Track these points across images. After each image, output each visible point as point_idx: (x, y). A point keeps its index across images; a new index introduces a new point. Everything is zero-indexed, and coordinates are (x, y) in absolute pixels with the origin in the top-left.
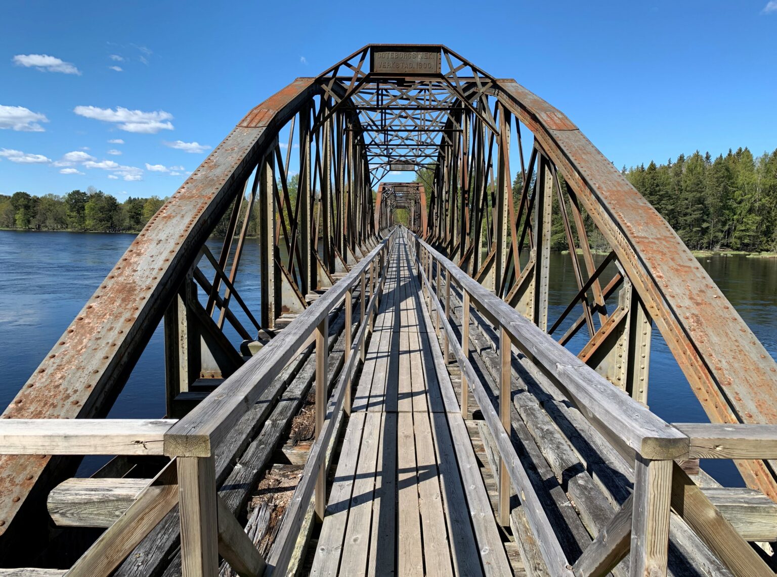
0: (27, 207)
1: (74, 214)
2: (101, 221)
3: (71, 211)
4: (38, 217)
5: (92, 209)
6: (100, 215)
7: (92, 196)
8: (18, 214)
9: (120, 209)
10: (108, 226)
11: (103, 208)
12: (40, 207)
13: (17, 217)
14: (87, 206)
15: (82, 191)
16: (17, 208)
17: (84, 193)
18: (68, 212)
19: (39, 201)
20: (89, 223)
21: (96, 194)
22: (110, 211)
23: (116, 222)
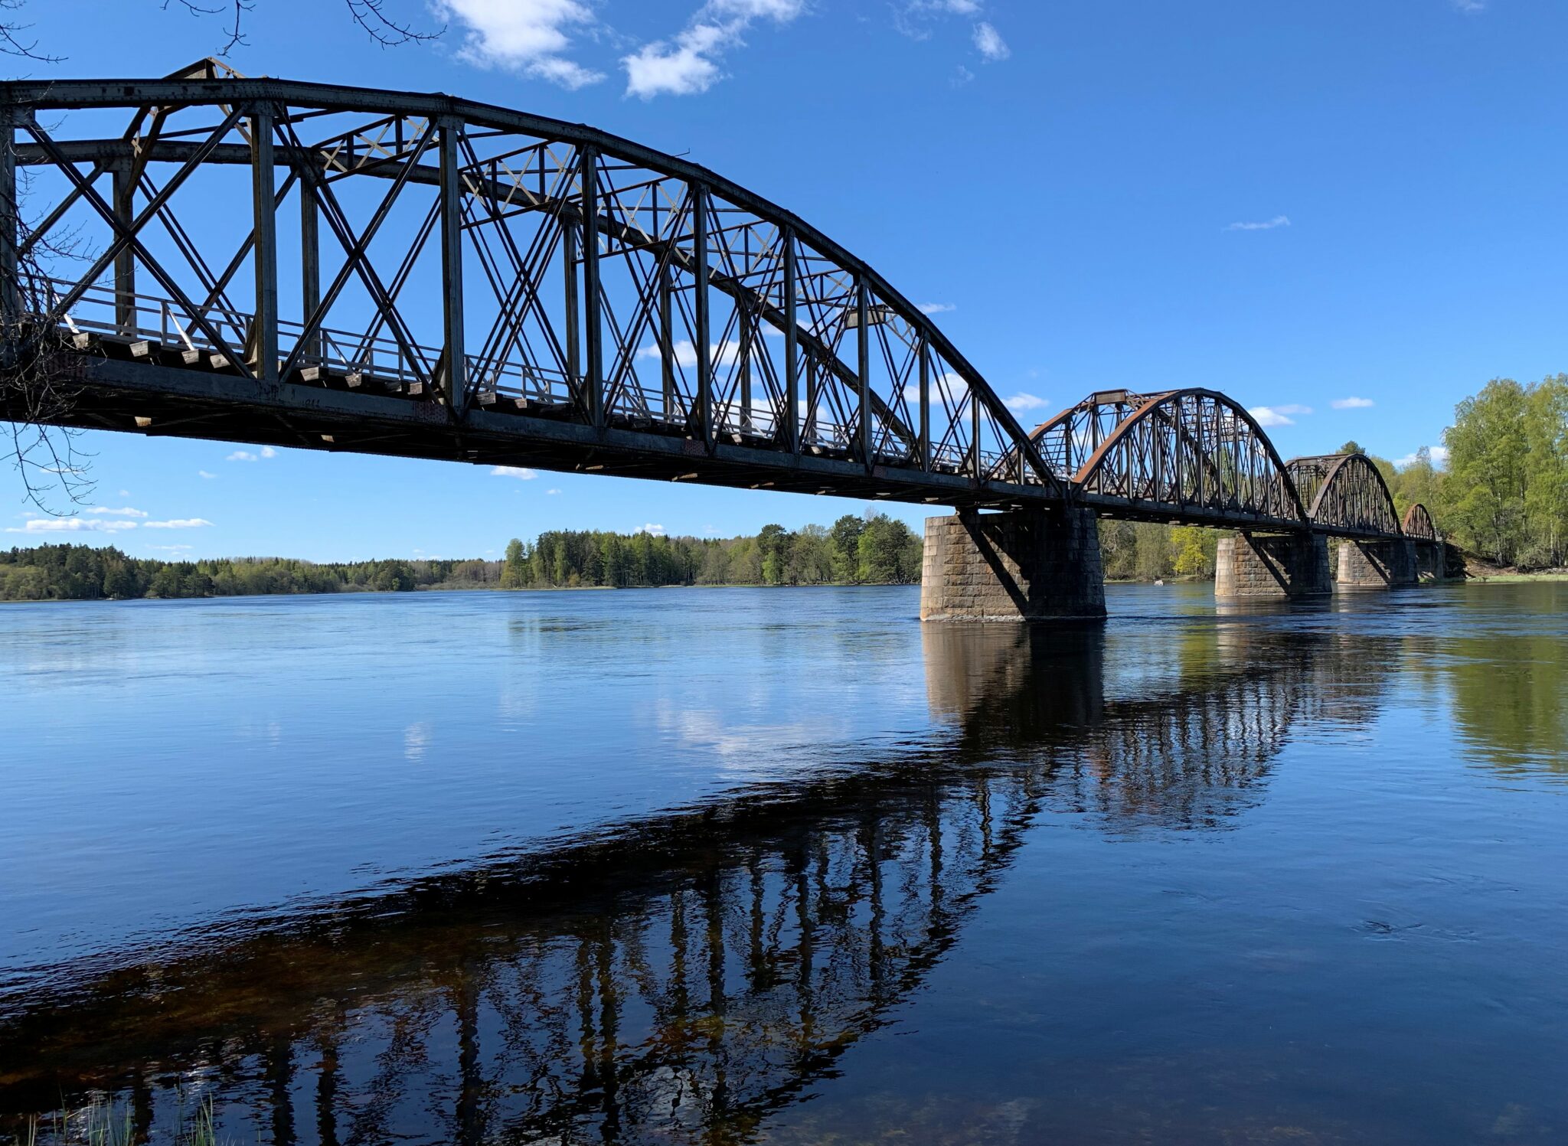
0: (779, 549)
1: (843, 555)
2: (880, 565)
3: (840, 552)
4: (793, 563)
5: (869, 546)
6: (880, 554)
7: (869, 524)
8: (766, 561)
9: (911, 543)
10: (890, 574)
11: (884, 542)
12: (797, 547)
13: (765, 565)
14: (861, 540)
15: (856, 516)
16: (765, 551)
17: (859, 519)
18: (835, 553)
19: (794, 537)
20: (865, 569)
21: (876, 519)
22: (895, 547)
23: (905, 567)
